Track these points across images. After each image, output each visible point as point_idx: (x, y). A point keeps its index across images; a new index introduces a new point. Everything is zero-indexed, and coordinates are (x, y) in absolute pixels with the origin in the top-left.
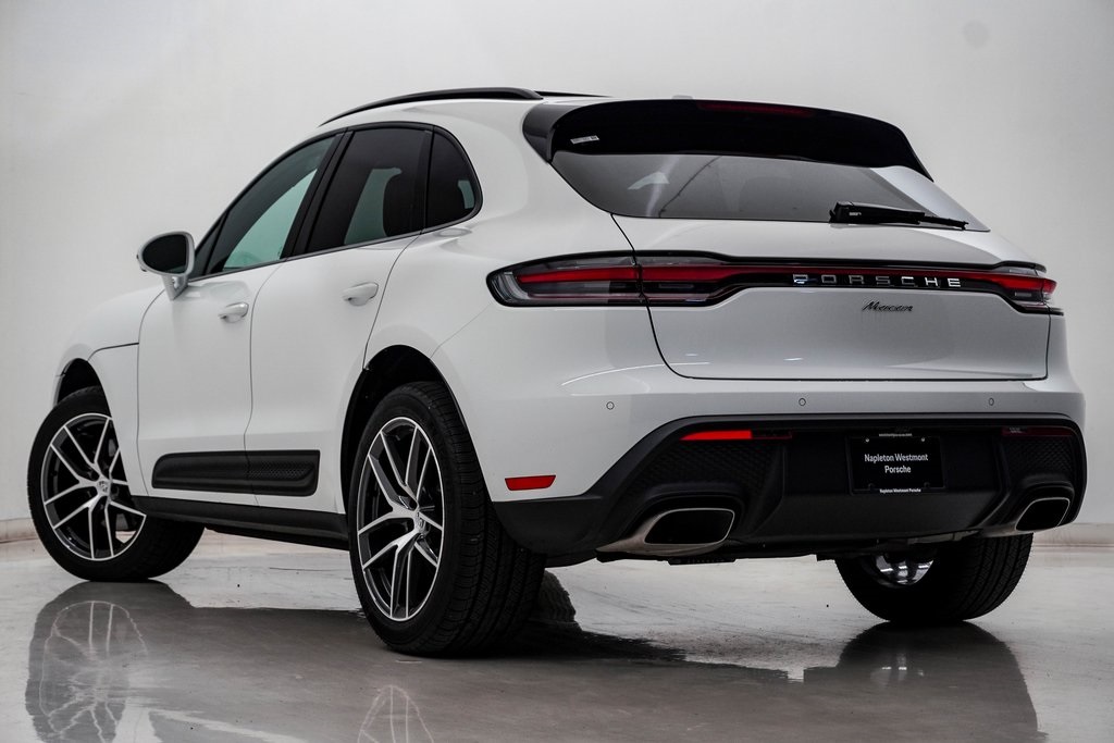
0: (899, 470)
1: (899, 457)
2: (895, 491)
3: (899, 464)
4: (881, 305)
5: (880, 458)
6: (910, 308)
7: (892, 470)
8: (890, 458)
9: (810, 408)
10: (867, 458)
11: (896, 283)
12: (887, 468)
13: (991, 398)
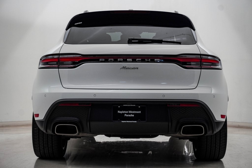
0: (129, 116)
1: (130, 112)
2: (127, 122)
3: (130, 114)
4: (127, 67)
5: (123, 112)
6: (137, 68)
7: (127, 116)
8: (127, 112)
9: (97, 97)
10: (119, 112)
12: (125, 115)
13: (164, 95)
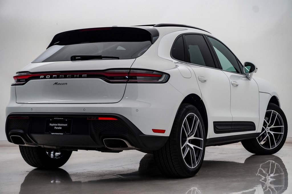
0: (58, 128)
1: (59, 125)
2: (56, 134)
4: (58, 83)
5: (54, 125)
7: (56, 128)
8: (56, 125)
10: (50, 124)
11: (65, 77)
13: (84, 109)
